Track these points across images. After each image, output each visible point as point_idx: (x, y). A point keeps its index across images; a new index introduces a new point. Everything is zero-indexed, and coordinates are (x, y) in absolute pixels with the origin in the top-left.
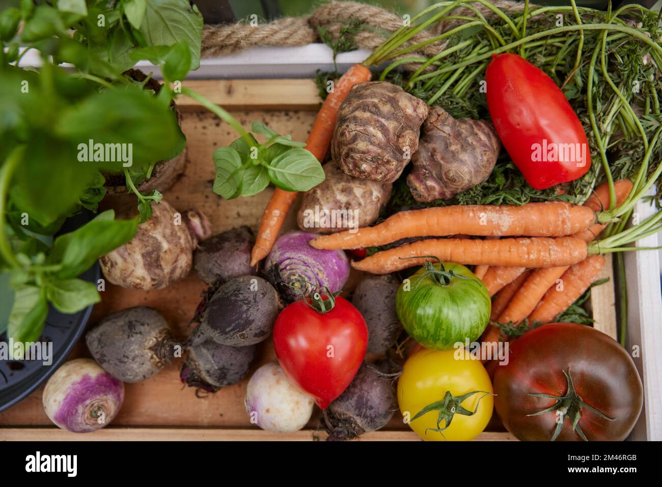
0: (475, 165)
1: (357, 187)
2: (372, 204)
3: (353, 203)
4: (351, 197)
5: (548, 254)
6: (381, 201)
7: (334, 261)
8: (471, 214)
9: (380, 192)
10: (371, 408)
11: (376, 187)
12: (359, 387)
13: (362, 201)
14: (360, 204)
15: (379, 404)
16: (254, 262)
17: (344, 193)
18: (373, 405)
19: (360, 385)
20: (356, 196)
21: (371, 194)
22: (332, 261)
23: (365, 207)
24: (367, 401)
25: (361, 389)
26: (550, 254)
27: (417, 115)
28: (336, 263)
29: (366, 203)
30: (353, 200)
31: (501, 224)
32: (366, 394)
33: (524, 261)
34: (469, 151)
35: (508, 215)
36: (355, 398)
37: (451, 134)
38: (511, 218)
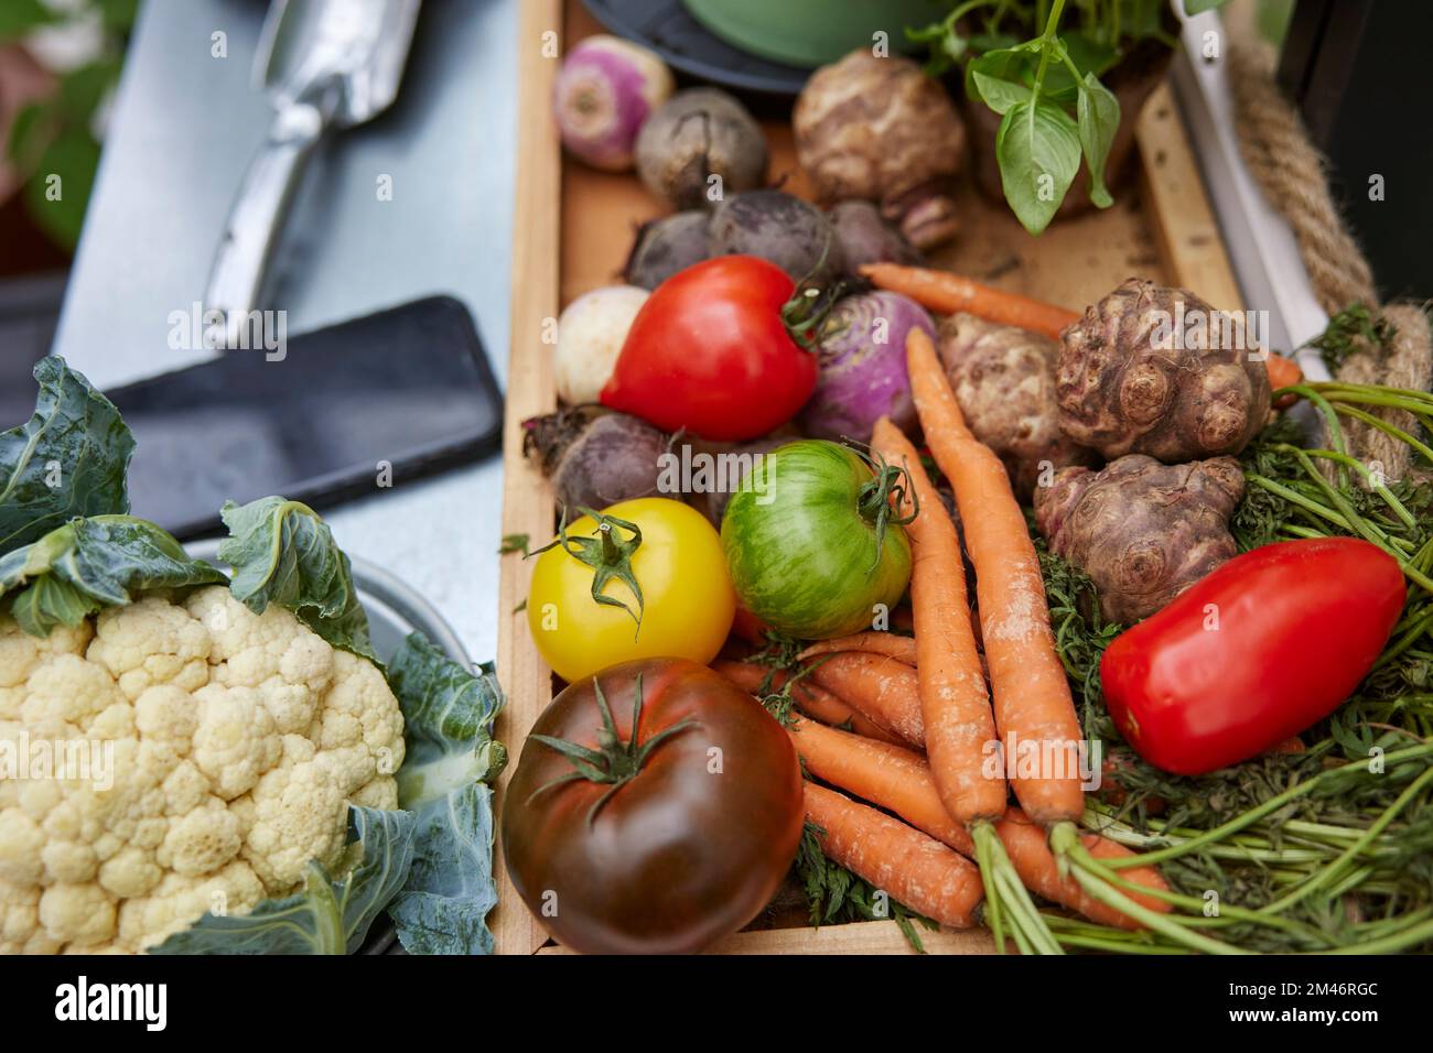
0: (1126, 535)
1: (1041, 382)
2: (1011, 421)
3: (1007, 378)
4: (1017, 371)
5: (955, 720)
6: (1022, 442)
7: (888, 381)
8: (1021, 565)
9: (1041, 435)
10: (602, 457)
11: (1048, 423)
12: (643, 437)
13: (1013, 394)
14: (1006, 390)
15: (610, 473)
16: (867, 270)
17: (1023, 360)
18: (608, 460)
19: (647, 441)
20: (1020, 380)
21: (1033, 413)
22: (885, 375)
23: (1003, 403)
24: (617, 449)
25: (638, 440)
26: (957, 723)
27: (1206, 405)
28: (885, 386)
29: (1012, 403)
30: (1013, 376)
31: (1009, 620)
32: (630, 446)
33: (934, 683)
34: (1154, 517)
35: (1033, 632)
36: (621, 430)
37: (1186, 493)
38: (1026, 637)
